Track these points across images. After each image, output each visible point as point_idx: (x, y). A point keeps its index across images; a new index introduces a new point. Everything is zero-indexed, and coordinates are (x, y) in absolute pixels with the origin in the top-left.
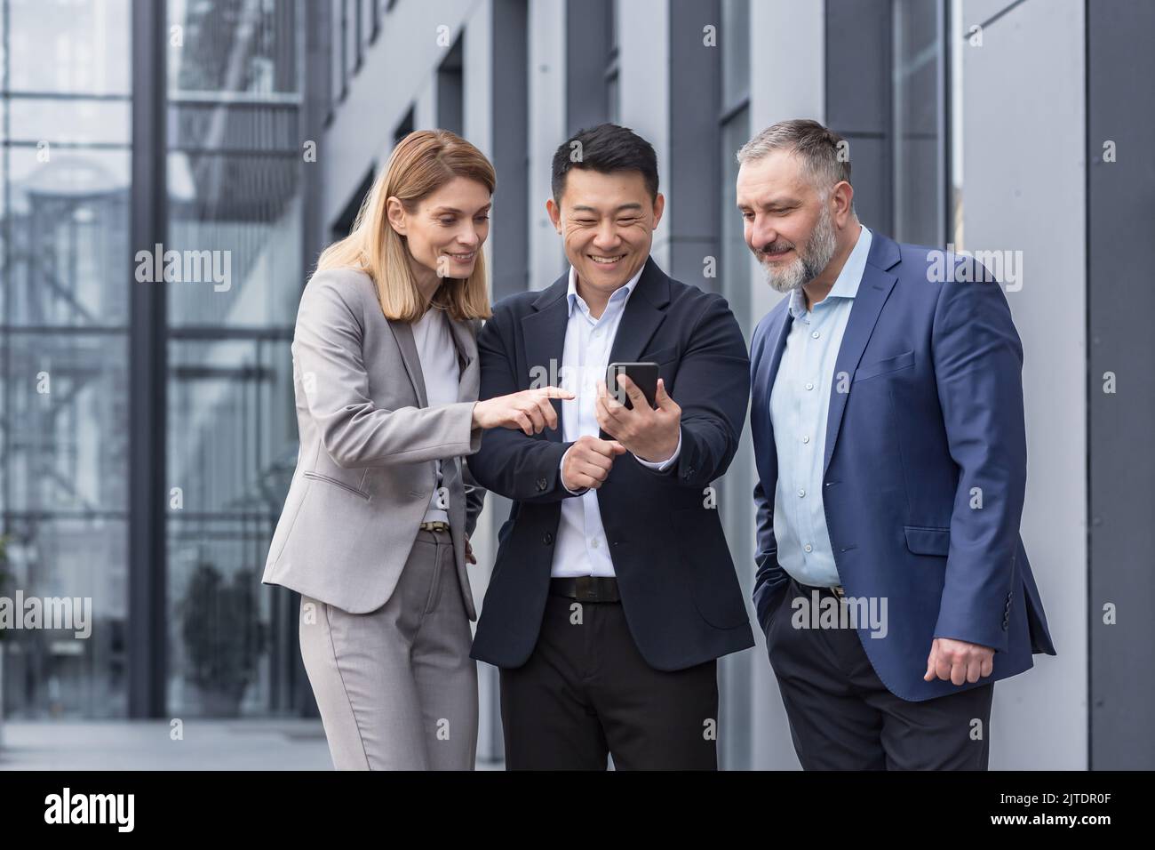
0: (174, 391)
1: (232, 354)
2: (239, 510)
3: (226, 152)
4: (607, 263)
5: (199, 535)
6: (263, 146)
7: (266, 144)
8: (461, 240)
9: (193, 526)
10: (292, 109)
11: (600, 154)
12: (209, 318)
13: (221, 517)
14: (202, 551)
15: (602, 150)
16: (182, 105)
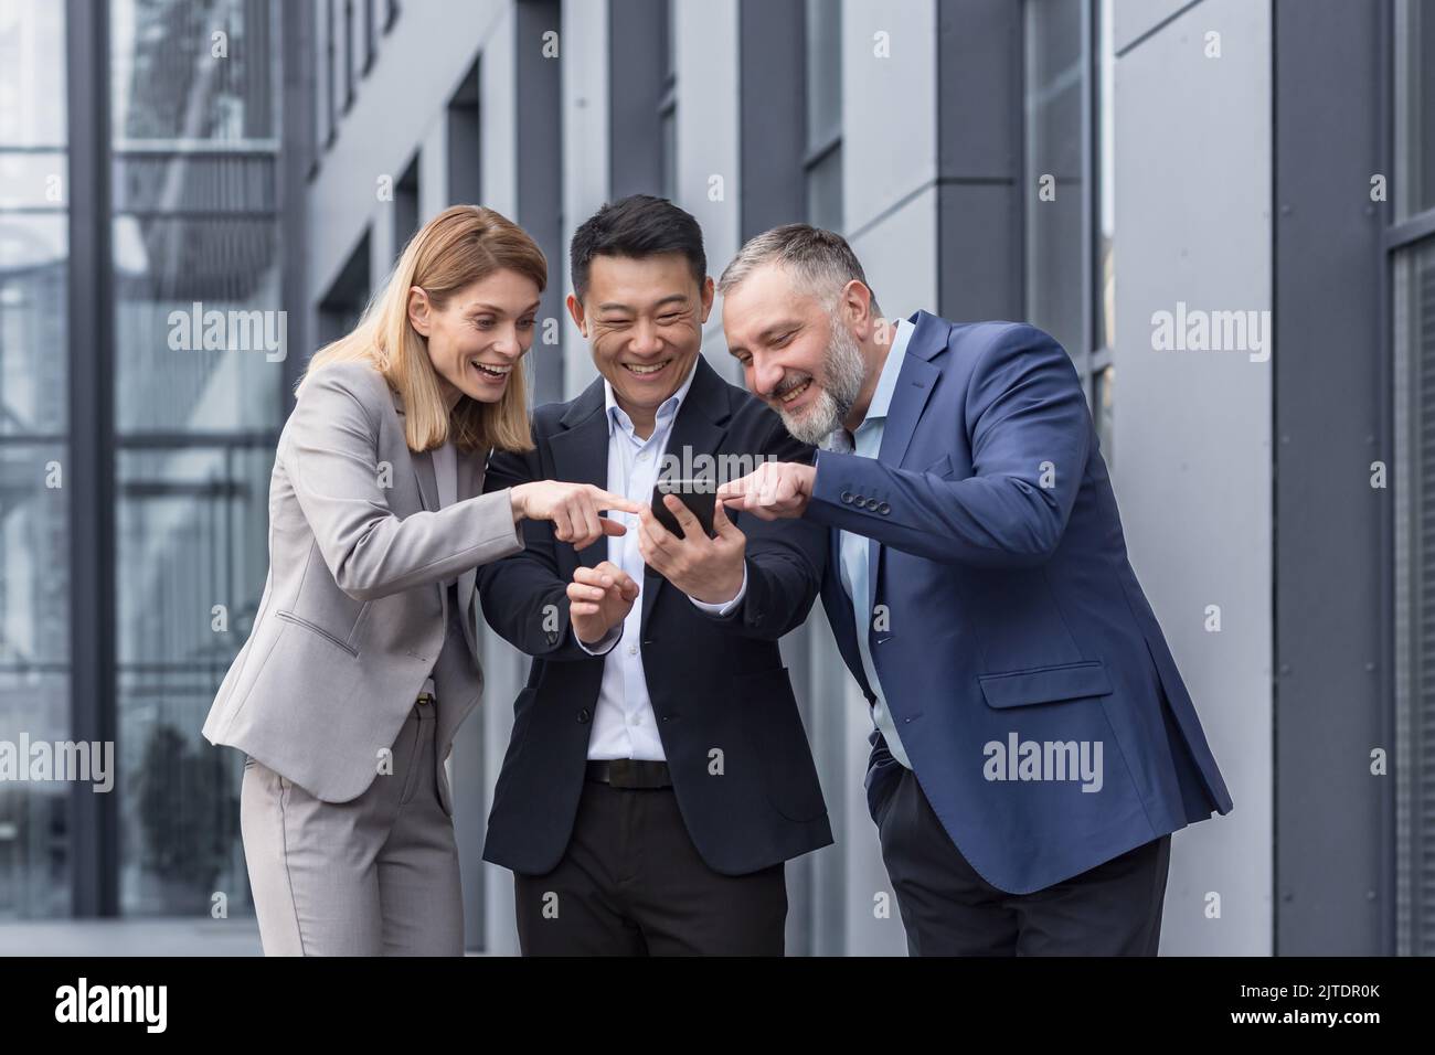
0: (124, 513)
1: (196, 466)
2: (206, 660)
3: (184, 215)
4: (648, 373)
5: (160, 691)
6: (232, 206)
7: (236, 203)
8: (498, 348)
9: (151, 680)
10: (268, 158)
11: (631, 234)
12: (167, 422)
13: (185, 668)
14: (161, 710)
15: (633, 229)
16: (132, 157)
